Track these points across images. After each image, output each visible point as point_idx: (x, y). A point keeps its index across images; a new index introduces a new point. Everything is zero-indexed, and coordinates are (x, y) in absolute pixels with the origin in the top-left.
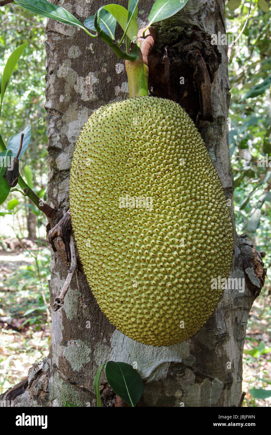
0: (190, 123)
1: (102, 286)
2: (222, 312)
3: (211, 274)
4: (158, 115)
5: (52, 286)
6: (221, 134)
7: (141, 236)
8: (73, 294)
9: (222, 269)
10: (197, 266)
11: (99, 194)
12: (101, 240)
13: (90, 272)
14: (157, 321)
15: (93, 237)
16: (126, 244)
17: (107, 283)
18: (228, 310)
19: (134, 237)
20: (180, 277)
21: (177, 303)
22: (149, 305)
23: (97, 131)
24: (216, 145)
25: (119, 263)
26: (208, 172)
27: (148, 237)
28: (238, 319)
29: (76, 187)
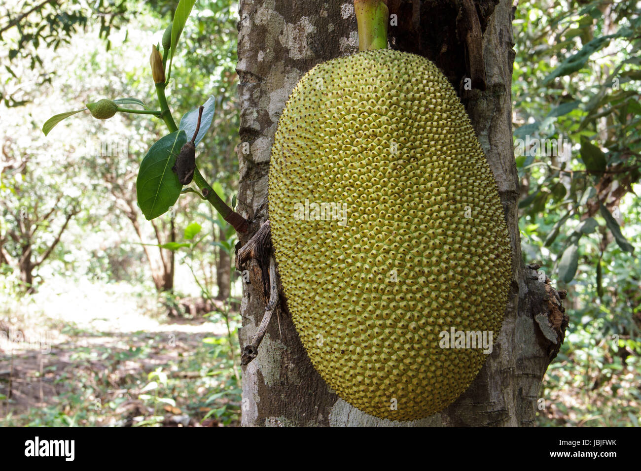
0: (449, 89)
1: (315, 329)
2: (497, 378)
3: (475, 312)
4: (401, 77)
5: (243, 337)
6: (499, 110)
7: (372, 254)
8: (273, 347)
9: (492, 305)
10: (455, 298)
11: (312, 192)
12: (313, 260)
13: (298, 308)
14: (396, 380)
15: (301, 256)
16: (350, 265)
17: (322, 324)
18: (507, 376)
19: (362, 255)
20: (429, 315)
21: (425, 354)
22: (383, 356)
23: (310, 99)
24: (490, 127)
25: (340, 294)
26: (474, 162)
27: (382, 255)
28: (524, 391)
29: (278, 182)
